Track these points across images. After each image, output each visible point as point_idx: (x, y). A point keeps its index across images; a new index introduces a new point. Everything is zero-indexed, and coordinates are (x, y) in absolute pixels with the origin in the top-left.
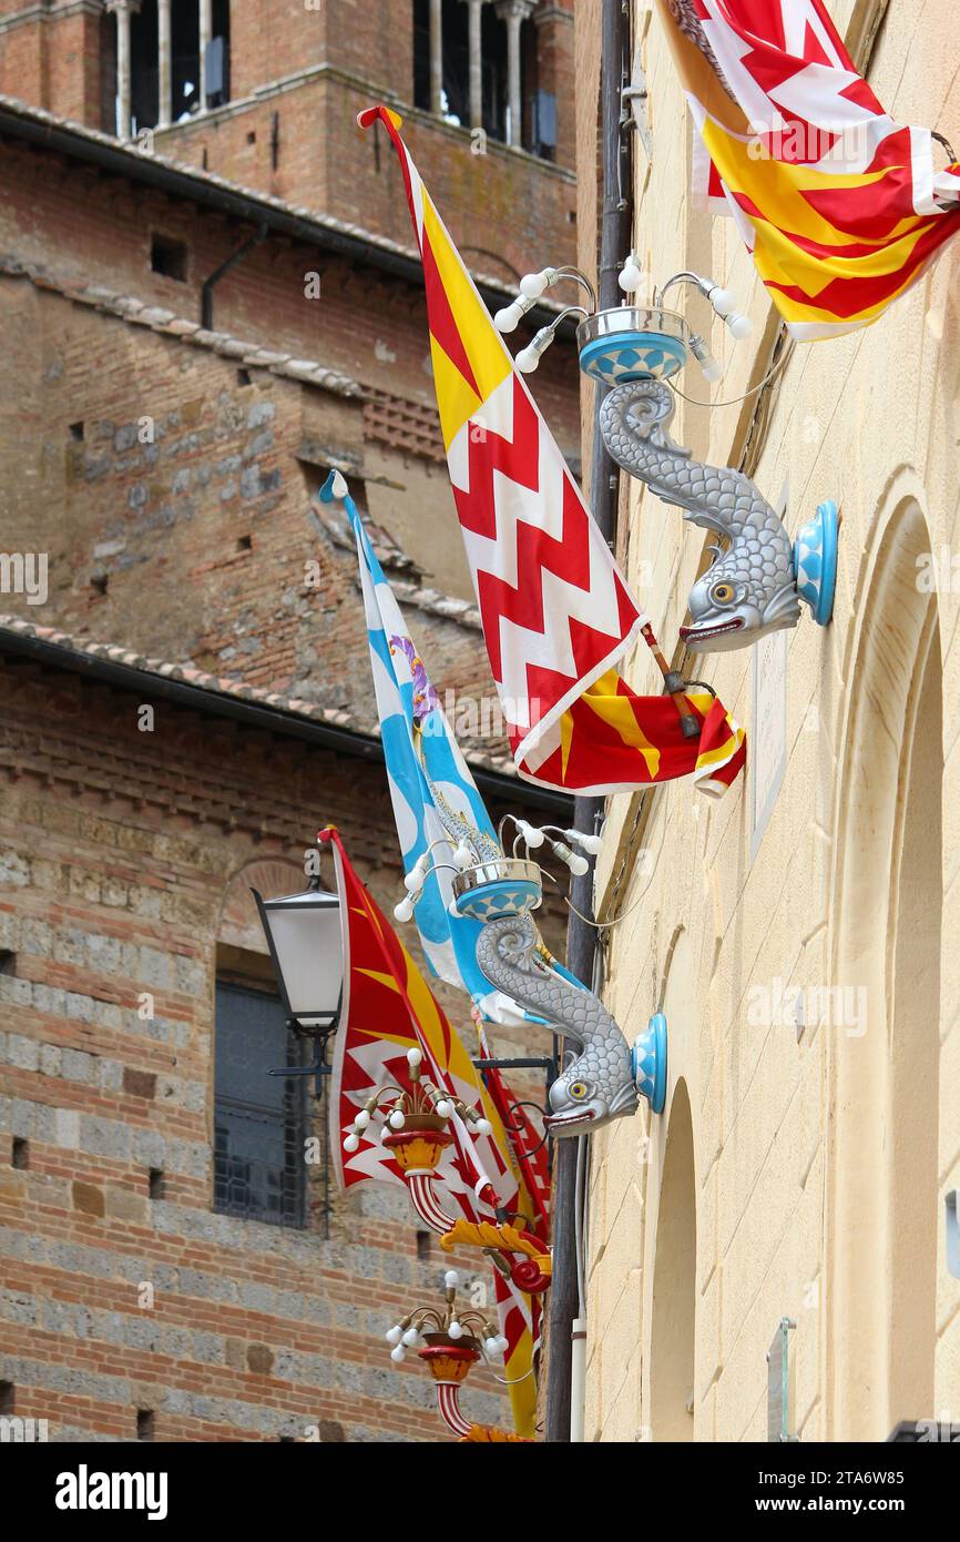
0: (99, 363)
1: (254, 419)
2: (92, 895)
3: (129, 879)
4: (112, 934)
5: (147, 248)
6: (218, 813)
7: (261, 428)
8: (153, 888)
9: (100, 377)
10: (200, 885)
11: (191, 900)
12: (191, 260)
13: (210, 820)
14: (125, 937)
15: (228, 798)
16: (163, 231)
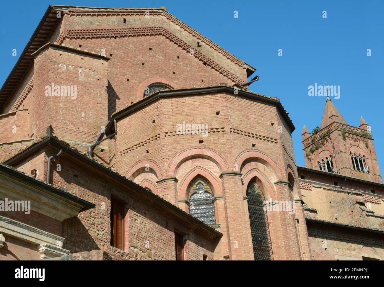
0: (331, 195)
1: (350, 198)
2: (346, 252)
3: (350, 250)
4: (350, 257)
5: (333, 183)
6: (358, 241)
7: (351, 199)
8: (353, 250)
9: (332, 196)
10: (358, 250)
11: (358, 252)
12: (338, 184)
13: (358, 242)
14: (351, 257)
15: (360, 239)
16: (335, 181)
